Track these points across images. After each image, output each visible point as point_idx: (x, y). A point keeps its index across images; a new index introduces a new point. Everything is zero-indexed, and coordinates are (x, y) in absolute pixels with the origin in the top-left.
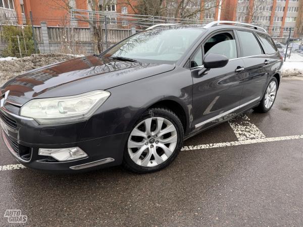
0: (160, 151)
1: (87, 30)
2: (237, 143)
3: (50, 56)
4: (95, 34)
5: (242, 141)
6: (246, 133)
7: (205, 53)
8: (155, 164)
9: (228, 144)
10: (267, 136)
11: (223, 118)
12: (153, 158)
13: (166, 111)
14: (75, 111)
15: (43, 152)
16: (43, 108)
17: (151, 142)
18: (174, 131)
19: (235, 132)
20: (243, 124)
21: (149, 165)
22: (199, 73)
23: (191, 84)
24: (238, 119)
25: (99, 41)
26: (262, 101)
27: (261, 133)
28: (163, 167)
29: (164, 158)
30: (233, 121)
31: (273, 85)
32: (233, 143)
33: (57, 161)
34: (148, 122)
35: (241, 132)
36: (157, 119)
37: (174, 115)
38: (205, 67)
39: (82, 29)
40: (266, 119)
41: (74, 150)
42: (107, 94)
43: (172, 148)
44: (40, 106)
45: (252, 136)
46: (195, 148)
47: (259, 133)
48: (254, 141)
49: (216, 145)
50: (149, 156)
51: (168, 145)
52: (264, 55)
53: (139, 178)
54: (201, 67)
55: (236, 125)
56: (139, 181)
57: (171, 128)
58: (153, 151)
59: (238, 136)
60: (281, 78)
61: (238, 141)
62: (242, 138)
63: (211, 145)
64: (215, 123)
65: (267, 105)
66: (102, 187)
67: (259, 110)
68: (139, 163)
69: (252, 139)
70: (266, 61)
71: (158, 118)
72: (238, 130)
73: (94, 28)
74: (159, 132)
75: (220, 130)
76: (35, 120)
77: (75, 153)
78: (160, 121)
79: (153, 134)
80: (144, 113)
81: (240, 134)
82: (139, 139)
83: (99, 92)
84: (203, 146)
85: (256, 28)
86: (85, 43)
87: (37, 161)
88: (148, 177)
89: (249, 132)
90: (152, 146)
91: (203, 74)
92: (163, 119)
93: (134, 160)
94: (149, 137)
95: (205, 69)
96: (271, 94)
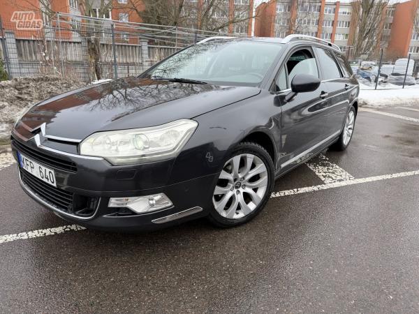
0: (248, 198)
2: (325, 187)
3: (42, 79)
4: (89, 50)
5: (329, 184)
6: (331, 175)
7: (289, 73)
8: (241, 215)
9: (315, 188)
10: (356, 177)
11: (301, 159)
12: (239, 208)
13: (257, 145)
14: (160, 146)
15: (114, 203)
17: (237, 187)
18: (264, 172)
19: (317, 174)
20: (324, 165)
21: (236, 216)
22: (287, 98)
23: (280, 112)
24: (315, 160)
25: (97, 60)
26: (341, 136)
27: (348, 174)
28: (251, 218)
29: (252, 206)
30: (309, 162)
31: (351, 114)
32: (319, 186)
33: (134, 213)
34: (236, 160)
35: (325, 174)
36: (245, 157)
37: (263, 149)
38: (293, 90)
39: (70, 43)
40: (344, 157)
41: (158, 197)
42: (193, 124)
43: (261, 193)
44: (108, 142)
45: (339, 178)
46: (278, 195)
47: (345, 174)
48: (343, 184)
49: (302, 190)
50: (235, 206)
51: (255, 190)
52: (342, 79)
53: (223, 234)
54: (287, 91)
55: (315, 166)
56: (226, 237)
57: (261, 168)
58: (240, 198)
59: (323, 179)
60: (359, 109)
61: (325, 184)
62: (328, 181)
63: (295, 190)
64: (295, 165)
65: (346, 141)
66: (183, 248)
67: (337, 148)
68: (224, 214)
69: (340, 180)
70: (346, 86)
71: (248, 155)
72: (320, 171)
73: (89, 41)
74: (247, 174)
75: (299, 174)
77: (158, 202)
78: (250, 158)
79: (240, 176)
80: (233, 151)
81: (325, 177)
82: (224, 183)
83: (183, 121)
84: (287, 193)
85: (330, 45)
86: (76, 63)
87: (105, 216)
88: (234, 231)
89: (333, 173)
90: (238, 192)
91: (290, 100)
92: (253, 156)
93: (218, 210)
94: (235, 180)
95: (294, 93)
96: (349, 127)
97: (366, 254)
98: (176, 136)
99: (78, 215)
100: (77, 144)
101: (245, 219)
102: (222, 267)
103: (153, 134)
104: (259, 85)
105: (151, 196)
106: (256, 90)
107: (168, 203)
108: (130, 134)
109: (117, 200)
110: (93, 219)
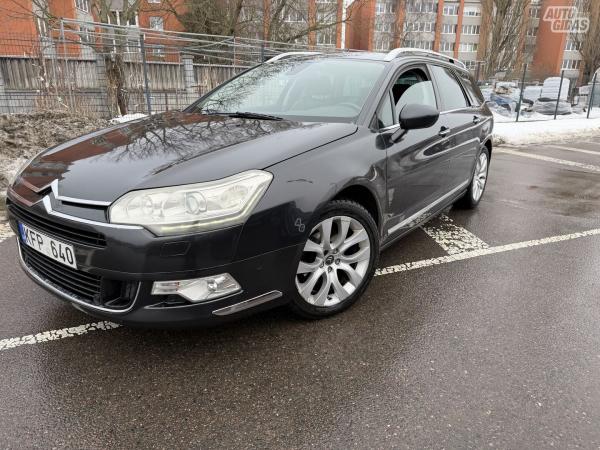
0: (343, 277)
1: (89, 64)
2: (449, 259)
4: (108, 71)
5: (454, 255)
6: (456, 242)
7: (396, 101)
8: (335, 301)
9: (436, 261)
10: (491, 244)
11: (414, 221)
12: (332, 291)
13: (354, 204)
14: (220, 208)
15: (159, 288)
16: (157, 207)
17: (328, 263)
18: (364, 241)
19: (437, 241)
20: (447, 229)
21: (327, 303)
22: (394, 138)
23: (385, 157)
24: (435, 222)
25: (120, 86)
26: (469, 188)
27: (480, 241)
28: (349, 304)
29: (350, 288)
30: (427, 225)
31: (483, 158)
32: (441, 258)
33: (187, 302)
34: (327, 225)
35: (447, 242)
36: (339, 221)
37: (366, 211)
38: (402, 126)
39: (80, 61)
40: (475, 218)
41: (220, 279)
42: (266, 177)
43: (361, 270)
45: (468, 246)
46: (384, 272)
47: (476, 241)
48: (474, 254)
49: (417, 265)
50: (325, 289)
51: (354, 266)
52: (470, 108)
53: (311, 327)
54: (393, 128)
55: (435, 231)
56: (316, 332)
57: (361, 235)
58: (333, 278)
59: (446, 248)
60: (494, 150)
61: (448, 255)
62: (452, 251)
63: (408, 264)
64: (406, 230)
65: (476, 195)
66: (256, 348)
67: (464, 205)
68: (311, 300)
69: (469, 250)
70: (475, 118)
71: (343, 218)
72: (441, 238)
73: (108, 59)
74: (342, 244)
75: (414, 243)
76: (145, 228)
77: (220, 286)
78: (346, 221)
79: (333, 247)
80: (323, 212)
81: (448, 245)
82: (311, 257)
83: (252, 173)
84: (397, 268)
85: (451, 61)
86: (89, 91)
87: (147, 307)
88: (325, 323)
89: (459, 240)
90: (331, 269)
91: (398, 140)
92: (349, 219)
93: (303, 296)
94: (326, 253)
95: (403, 130)
96: (480, 175)
97: (506, 349)
98: (242, 193)
99: (108, 308)
100: (105, 208)
101: (340, 307)
102: (311, 372)
103: (210, 192)
104: (354, 120)
105: (210, 278)
106: (352, 127)
107: (234, 287)
108: (178, 193)
109: (163, 285)
110: (130, 312)
